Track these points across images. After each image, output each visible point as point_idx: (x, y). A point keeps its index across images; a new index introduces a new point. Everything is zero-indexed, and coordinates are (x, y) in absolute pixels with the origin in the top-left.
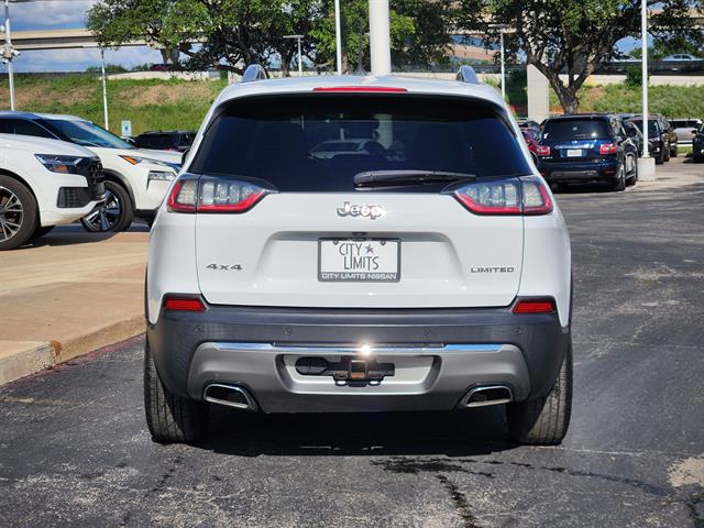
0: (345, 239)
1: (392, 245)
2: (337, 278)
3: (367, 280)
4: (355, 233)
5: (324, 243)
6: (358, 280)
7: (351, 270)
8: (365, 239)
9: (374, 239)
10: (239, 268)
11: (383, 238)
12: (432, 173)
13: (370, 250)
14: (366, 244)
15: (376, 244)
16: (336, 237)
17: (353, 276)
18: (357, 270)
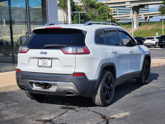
0: (42, 59)
1: (50, 60)
2: (40, 66)
3: (45, 67)
4: (44, 58)
5: (39, 59)
6: (44, 67)
7: (43, 65)
8: (46, 59)
9: (47, 59)
10: (25, 64)
11: (49, 59)
12: (58, 45)
13: (46, 61)
14: (46, 60)
15: (47, 60)
16: (41, 58)
17: (43, 66)
18: (44, 65)
